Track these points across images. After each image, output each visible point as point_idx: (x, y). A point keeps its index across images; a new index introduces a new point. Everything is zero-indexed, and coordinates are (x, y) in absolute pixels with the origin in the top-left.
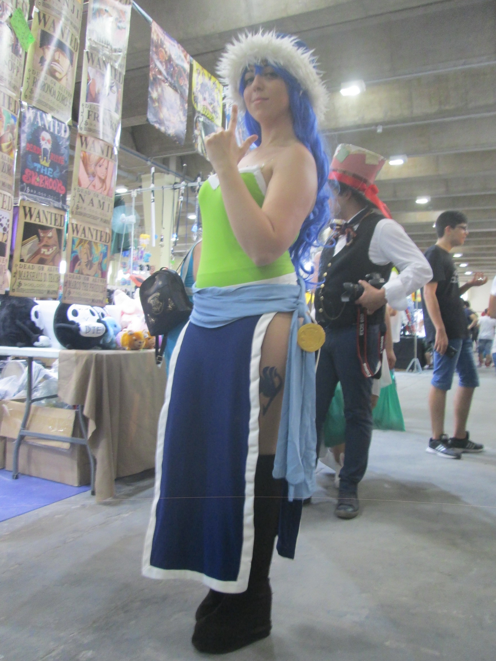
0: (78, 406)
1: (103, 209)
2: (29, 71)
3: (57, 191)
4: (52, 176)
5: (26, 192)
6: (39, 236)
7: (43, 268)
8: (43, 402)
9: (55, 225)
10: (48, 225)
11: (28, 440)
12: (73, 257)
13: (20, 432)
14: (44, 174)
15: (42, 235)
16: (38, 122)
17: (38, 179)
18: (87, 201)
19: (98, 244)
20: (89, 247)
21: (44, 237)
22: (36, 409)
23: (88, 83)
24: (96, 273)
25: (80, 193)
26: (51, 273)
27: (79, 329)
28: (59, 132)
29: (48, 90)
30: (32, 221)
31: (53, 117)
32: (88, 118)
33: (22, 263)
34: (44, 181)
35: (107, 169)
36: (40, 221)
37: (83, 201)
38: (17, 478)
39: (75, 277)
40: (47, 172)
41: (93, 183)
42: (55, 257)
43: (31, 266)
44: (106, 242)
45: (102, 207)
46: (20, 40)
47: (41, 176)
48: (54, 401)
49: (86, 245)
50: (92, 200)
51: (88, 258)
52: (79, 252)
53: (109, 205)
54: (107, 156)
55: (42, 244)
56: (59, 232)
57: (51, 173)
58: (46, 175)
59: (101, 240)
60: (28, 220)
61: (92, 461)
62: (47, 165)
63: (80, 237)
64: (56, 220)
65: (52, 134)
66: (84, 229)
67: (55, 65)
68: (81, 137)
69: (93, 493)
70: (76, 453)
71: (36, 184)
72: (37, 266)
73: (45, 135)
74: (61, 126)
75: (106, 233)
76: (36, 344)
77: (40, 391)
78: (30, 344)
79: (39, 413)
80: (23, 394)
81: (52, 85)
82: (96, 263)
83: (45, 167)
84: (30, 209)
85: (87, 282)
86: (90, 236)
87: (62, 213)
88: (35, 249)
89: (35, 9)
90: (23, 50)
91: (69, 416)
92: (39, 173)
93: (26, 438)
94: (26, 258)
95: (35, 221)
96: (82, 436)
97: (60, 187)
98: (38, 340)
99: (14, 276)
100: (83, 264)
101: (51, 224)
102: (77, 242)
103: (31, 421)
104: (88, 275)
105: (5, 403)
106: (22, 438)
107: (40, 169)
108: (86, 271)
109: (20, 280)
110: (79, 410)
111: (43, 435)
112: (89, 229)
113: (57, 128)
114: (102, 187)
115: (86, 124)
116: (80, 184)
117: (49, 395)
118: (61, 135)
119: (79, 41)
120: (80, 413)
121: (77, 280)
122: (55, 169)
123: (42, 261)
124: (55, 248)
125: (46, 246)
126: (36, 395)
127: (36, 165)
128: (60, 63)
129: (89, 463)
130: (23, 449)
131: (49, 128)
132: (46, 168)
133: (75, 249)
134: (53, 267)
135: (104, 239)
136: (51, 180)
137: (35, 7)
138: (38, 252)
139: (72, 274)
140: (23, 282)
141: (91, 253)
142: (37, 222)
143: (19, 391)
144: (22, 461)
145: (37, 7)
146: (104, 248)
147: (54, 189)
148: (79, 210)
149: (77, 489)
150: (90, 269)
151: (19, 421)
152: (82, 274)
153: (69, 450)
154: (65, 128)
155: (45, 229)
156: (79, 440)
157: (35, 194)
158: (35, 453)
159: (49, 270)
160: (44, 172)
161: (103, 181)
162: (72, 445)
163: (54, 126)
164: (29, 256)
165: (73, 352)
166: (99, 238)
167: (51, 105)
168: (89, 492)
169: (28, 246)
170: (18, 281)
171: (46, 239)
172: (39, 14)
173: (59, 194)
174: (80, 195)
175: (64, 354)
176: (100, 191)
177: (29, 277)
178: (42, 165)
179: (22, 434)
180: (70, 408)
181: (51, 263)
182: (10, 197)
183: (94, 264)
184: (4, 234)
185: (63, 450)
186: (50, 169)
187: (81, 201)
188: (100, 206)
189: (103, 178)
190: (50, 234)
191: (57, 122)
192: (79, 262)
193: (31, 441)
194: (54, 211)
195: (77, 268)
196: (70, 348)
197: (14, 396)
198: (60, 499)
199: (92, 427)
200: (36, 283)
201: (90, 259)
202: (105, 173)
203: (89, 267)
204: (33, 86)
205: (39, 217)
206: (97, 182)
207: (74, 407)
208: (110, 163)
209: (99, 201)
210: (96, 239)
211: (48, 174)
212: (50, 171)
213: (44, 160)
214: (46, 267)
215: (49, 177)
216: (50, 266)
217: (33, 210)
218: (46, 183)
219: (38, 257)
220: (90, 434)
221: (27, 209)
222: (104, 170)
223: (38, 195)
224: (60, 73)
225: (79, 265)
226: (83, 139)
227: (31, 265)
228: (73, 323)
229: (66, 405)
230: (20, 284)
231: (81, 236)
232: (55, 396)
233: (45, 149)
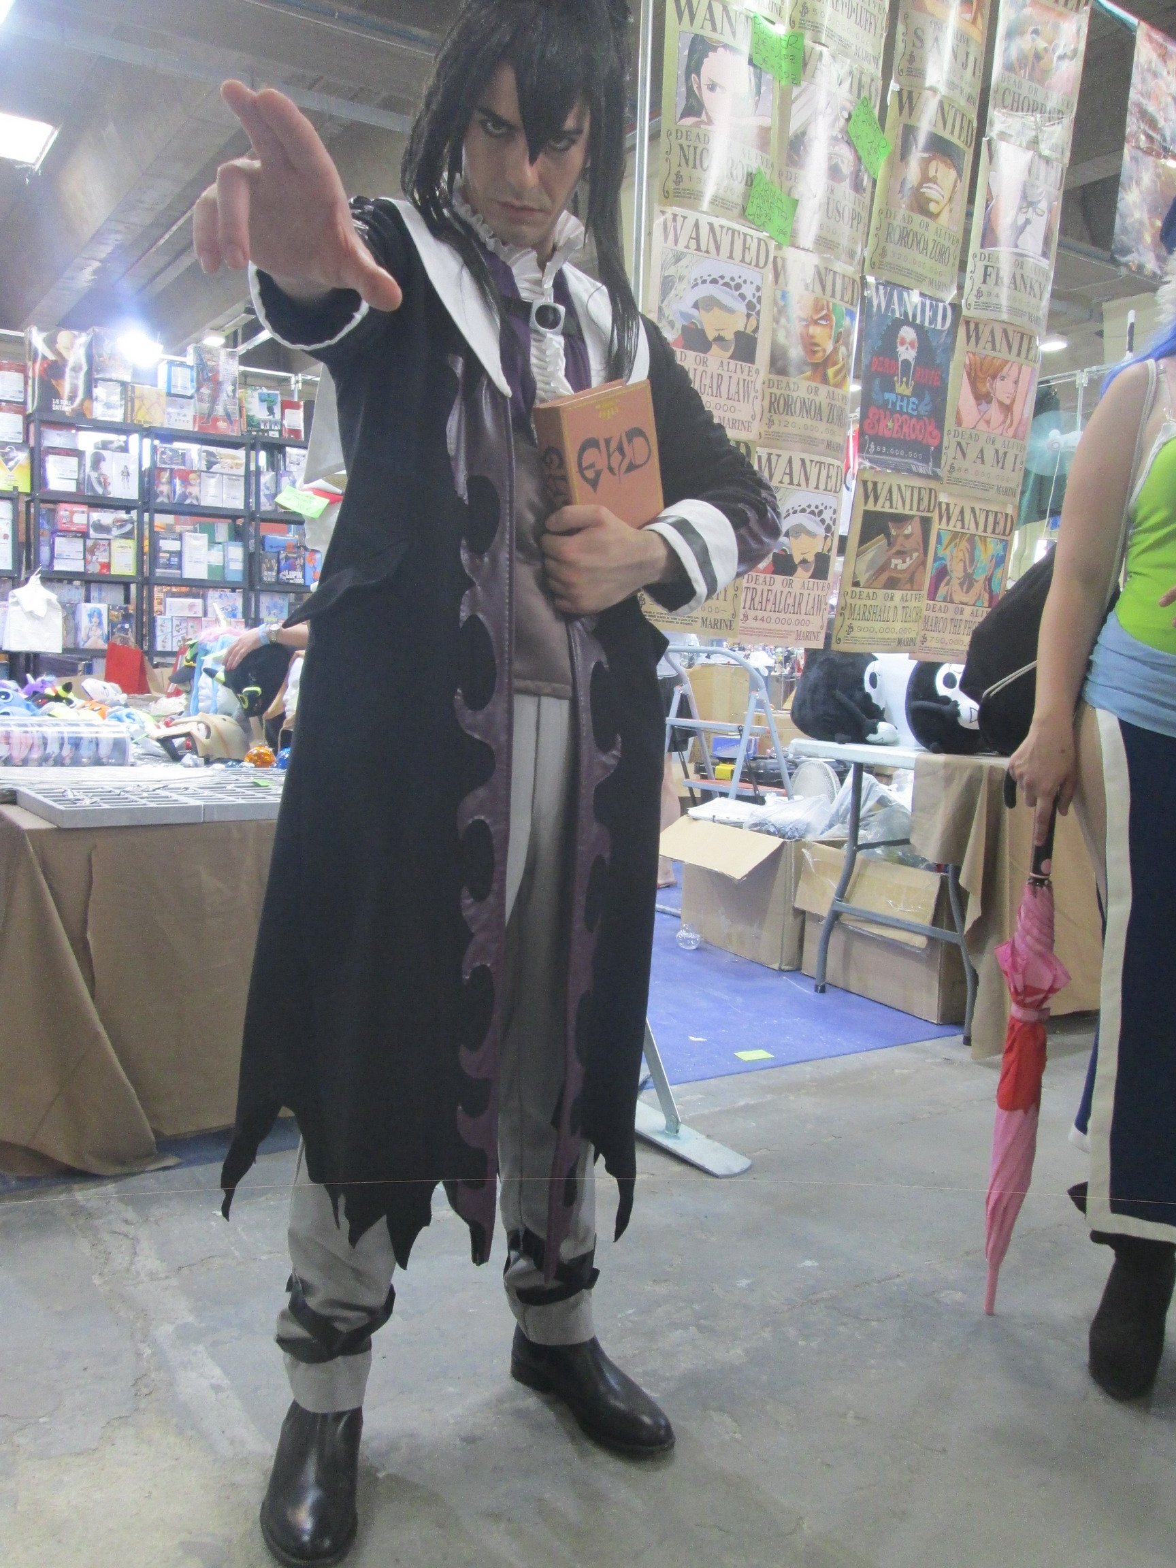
0: (946, 866)
1: (1003, 468)
2: (880, 212)
3: (925, 442)
4: (915, 413)
5: (868, 452)
6: (888, 536)
7: (892, 597)
8: (879, 851)
9: (918, 510)
10: (907, 512)
11: (846, 923)
12: (937, 569)
13: (833, 903)
14: (901, 412)
15: (893, 532)
16: (893, 311)
17: (890, 424)
18: (972, 453)
19: (988, 540)
20: (968, 547)
21: (897, 536)
22: (865, 864)
23: (986, 208)
24: (978, 599)
25: (959, 439)
26: (906, 604)
27: (958, 714)
28: (933, 320)
29: (915, 243)
30: (878, 508)
31: (922, 295)
32: (984, 282)
33: (857, 589)
34: (901, 427)
35: (1016, 382)
36: (891, 507)
37: (964, 454)
38: (823, 990)
39: (937, 608)
40: (907, 407)
41: (986, 417)
42: (914, 573)
43: (871, 594)
44: (1004, 534)
45: (1000, 465)
46: (865, 159)
47: (897, 415)
48: (899, 851)
49: (964, 544)
50: (982, 451)
51: (965, 569)
52: (948, 559)
53: (1016, 456)
54: (1019, 355)
55: (894, 550)
56: (926, 523)
57: (915, 407)
58: (907, 413)
59: (993, 532)
60: (870, 506)
61: (969, 977)
62: (908, 392)
63: (955, 529)
64: (920, 500)
65: (919, 329)
66: (962, 512)
67: (929, 188)
68: (967, 323)
69: (967, 1041)
70: (939, 957)
71: (887, 434)
72: (881, 593)
73: (908, 333)
74: (937, 306)
75: (1007, 515)
76: (871, 737)
77: (874, 830)
78: (860, 739)
79: (869, 872)
80: (841, 831)
81: (923, 231)
82: (980, 577)
83: (903, 396)
84: (875, 484)
85: (959, 617)
86: (973, 525)
87: (932, 484)
88: (881, 562)
89: (894, 86)
90: (869, 176)
91: (930, 883)
92: (893, 411)
93: (841, 918)
94: (863, 579)
95: (883, 507)
96: (952, 927)
97: (931, 433)
98: (875, 731)
99: (841, 614)
100: (955, 582)
101: (911, 509)
102: (945, 540)
103: (854, 886)
104: (962, 603)
105: (805, 845)
106: (836, 916)
107: (894, 404)
108: (959, 596)
109: (850, 621)
110: (949, 875)
111: (873, 914)
112: (973, 510)
113: (928, 313)
114: (1004, 422)
115: (980, 293)
116: (959, 422)
117: (891, 839)
118: (936, 325)
119: (975, 124)
120: (950, 881)
121: (941, 615)
122: (921, 399)
123: (892, 584)
124: (915, 555)
125: (901, 554)
126: (865, 835)
127: (887, 396)
128: (939, 181)
129: (964, 982)
130: (837, 939)
131: (914, 316)
132: (905, 399)
133: (940, 554)
134: (910, 593)
135: (1000, 528)
136: (914, 420)
137: (892, 82)
138: (884, 567)
139: (931, 602)
140: (855, 624)
141: (972, 560)
142: (887, 509)
143: (831, 826)
144: (833, 961)
145: (897, 81)
146: (1000, 546)
147: (920, 438)
148: (955, 475)
149: (936, 1029)
150: (967, 592)
151: (833, 885)
152: (952, 602)
153: (923, 950)
154: (945, 310)
155: (901, 519)
156: (945, 934)
157: (885, 454)
158: (858, 948)
159: (904, 599)
160: (901, 407)
161: (1007, 409)
162: (932, 940)
163: (923, 311)
164: (868, 575)
165: (941, 758)
166: (990, 529)
167: (919, 270)
168: (960, 1038)
169: (869, 556)
170: (847, 622)
171: (900, 540)
172: (900, 93)
173: (928, 447)
174: (959, 444)
175: (926, 763)
176: (999, 431)
177: (867, 613)
178: (897, 394)
179: (837, 908)
180: (929, 868)
181: (908, 586)
182: (838, 467)
183: (977, 581)
184: (826, 537)
185: (913, 950)
186: (913, 400)
187: (959, 454)
188: (998, 462)
189: (1007, 402)
190: (908, 530)
191: (928, 302)
192: (948, 578)
193: (852, 925)
194: (918, 483)
195: (942, 591)
196: (936, 751)
197: (822, 833)
198: (903, 1041)
199: (973, 911)
200: (878, 625)
201: (969, 571)
202: (1012, 391)
203: (965, 588)
204: (887, 241)
205: (891, 499)
206: (994, 412)
207: (938, 868)
208: (1024, 368)
209: (997, 451)
210: (985, 531)
211: (910, 411)
212: (914, 403)
213: (902, 383)
214: (898, 594)
215: (911, 416)
216: (905, 592)
217: (879, 486)
218: (905, 429)
219: (884, 577)
220: (968, 925)
221: (870, 486)
222: (1012, 385)
223: (889, 455)
224: (937, 203)
225: (948, 584)
226: (972, 326)
227: (871, 591)
228: (946, 700)
229: (924, 860)
230: (851, 628)
231: (955, 526)
232: (906, 842)
233: (906, 362)
